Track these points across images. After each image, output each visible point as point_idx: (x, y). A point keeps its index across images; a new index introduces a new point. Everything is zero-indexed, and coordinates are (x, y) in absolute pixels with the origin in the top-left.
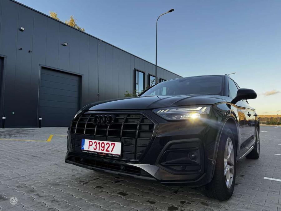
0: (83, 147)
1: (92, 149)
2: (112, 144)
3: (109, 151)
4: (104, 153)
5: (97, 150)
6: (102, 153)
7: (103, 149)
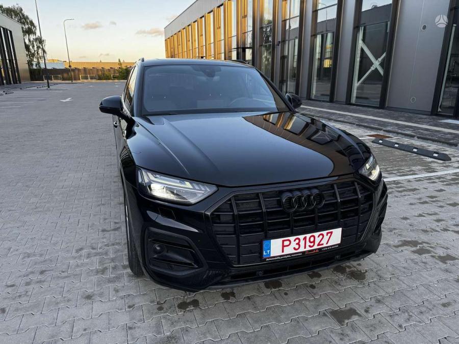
0: (266, 252)
1: (289, 250)
2: (327, 233)
3: (323, 244)
4: (315, 250)
5: (302, 249)
6: (312, 250)
7: (312, 244)
